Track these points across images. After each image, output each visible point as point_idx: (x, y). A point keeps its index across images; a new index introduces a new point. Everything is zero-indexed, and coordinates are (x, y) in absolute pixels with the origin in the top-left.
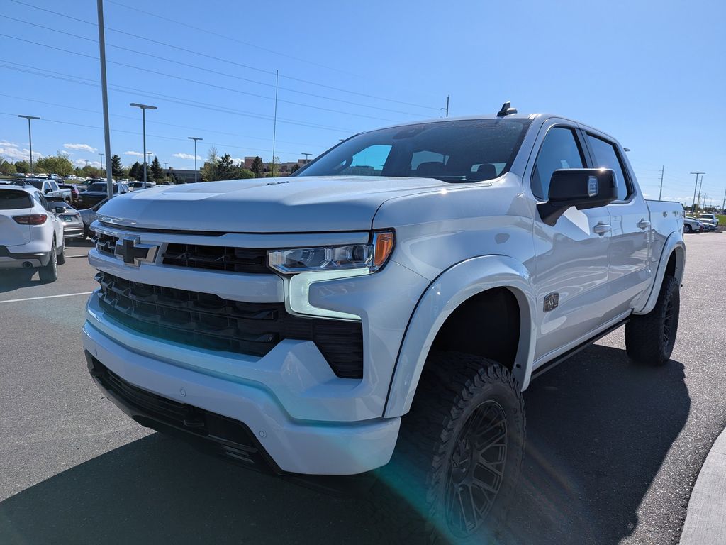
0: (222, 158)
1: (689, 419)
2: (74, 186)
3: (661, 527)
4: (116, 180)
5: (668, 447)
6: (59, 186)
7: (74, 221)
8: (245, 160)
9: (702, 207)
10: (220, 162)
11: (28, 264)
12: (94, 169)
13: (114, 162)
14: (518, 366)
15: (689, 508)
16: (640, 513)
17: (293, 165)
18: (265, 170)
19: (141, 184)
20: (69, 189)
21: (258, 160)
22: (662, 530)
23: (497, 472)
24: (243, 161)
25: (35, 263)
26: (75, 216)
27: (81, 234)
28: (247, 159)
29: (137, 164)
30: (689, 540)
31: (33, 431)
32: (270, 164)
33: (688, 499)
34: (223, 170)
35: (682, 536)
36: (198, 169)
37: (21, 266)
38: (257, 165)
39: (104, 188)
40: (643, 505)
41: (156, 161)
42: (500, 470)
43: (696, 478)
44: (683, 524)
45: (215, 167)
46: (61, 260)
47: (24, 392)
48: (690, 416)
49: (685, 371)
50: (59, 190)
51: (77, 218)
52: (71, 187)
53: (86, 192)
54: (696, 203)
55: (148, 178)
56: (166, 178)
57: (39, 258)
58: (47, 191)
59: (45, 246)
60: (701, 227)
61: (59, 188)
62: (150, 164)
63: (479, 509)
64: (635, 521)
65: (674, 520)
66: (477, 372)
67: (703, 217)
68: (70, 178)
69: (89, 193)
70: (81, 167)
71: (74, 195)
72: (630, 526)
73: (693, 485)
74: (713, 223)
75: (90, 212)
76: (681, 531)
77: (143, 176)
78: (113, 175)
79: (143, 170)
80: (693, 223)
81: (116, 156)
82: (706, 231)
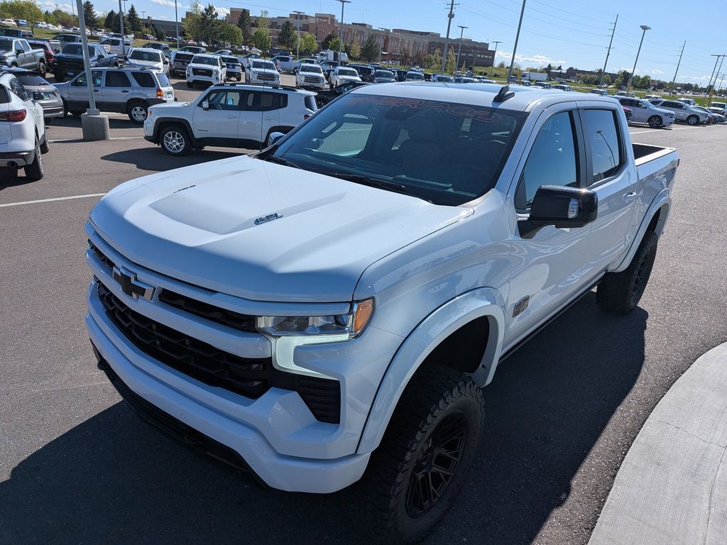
0: (205, 9)
1: (638, 380)
2: (47, 44)
3: (588, 498)
4: (91, 30)
5: (612, 411)
6: (31, 44)
7: (53, 99)
8: (231, 12)
9: (717, 89)
10: (203, 14)
11: (13, 164)
12: (66, 14)
13: (87, 9)
14: (483, 366)
15: (616, 478)
16: (574, 483)
17: (283, 22)
18: (253, 25)
19: (119, 41)
20: (42, 50)
21: (245, 12)
22: (589, 500)
23: (455, 459)
24: (229, 12)
25: (20, 162)
26: (53, 93)
27: (61, 112)
28: (233, 11)
29: (112, 12)
30: (609, 511)
31: (45, 378)
32: (258, 18)
33: (618, 469)
34: (207, 24)
35: (604, 507)
36: (179, 21)
37: (6, 165)
38: (244, 20)
39: (79, 49)
40: (578, 475)
41: (132, 10)
42: (457, 457)
43: (629, 446)
44: (608, 494)
45: (198, 20)
46: (44, 149)
47: (31, 329)
48: (640, 377)
49: (648, 321)
50: (31, 51)
51: (55, 95)
52: (44, 46)
53: (60, 54)
54: (712, 84)
55: (125, 30)
56: (145, 29)
57: (23, 157)
58: (19, 52)
59: (28, 145)
60: (710, 119)
61: (31, 49)
62: (126, 12)
63: (436, 489)
64: (568, 490)
65: (601, 492)
66: (442, 395)
67: (714, 105)
68: (40, 25)
69: (64, 55)
70: (51, 10)
71: (48, 55)
72: (563, 496)
73: (625, 454)
74: (723, 114)
75: (67, 86)
76: (605, 501)
77: (120, 28)
78: (87, 25)
79: (120, 21)
80: (702, 114)
81: (88, 3)
82: (714, 123)
